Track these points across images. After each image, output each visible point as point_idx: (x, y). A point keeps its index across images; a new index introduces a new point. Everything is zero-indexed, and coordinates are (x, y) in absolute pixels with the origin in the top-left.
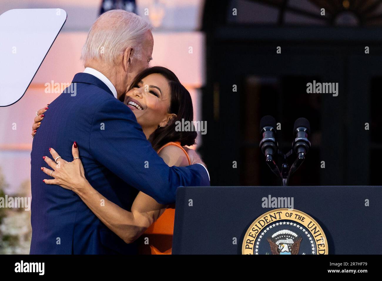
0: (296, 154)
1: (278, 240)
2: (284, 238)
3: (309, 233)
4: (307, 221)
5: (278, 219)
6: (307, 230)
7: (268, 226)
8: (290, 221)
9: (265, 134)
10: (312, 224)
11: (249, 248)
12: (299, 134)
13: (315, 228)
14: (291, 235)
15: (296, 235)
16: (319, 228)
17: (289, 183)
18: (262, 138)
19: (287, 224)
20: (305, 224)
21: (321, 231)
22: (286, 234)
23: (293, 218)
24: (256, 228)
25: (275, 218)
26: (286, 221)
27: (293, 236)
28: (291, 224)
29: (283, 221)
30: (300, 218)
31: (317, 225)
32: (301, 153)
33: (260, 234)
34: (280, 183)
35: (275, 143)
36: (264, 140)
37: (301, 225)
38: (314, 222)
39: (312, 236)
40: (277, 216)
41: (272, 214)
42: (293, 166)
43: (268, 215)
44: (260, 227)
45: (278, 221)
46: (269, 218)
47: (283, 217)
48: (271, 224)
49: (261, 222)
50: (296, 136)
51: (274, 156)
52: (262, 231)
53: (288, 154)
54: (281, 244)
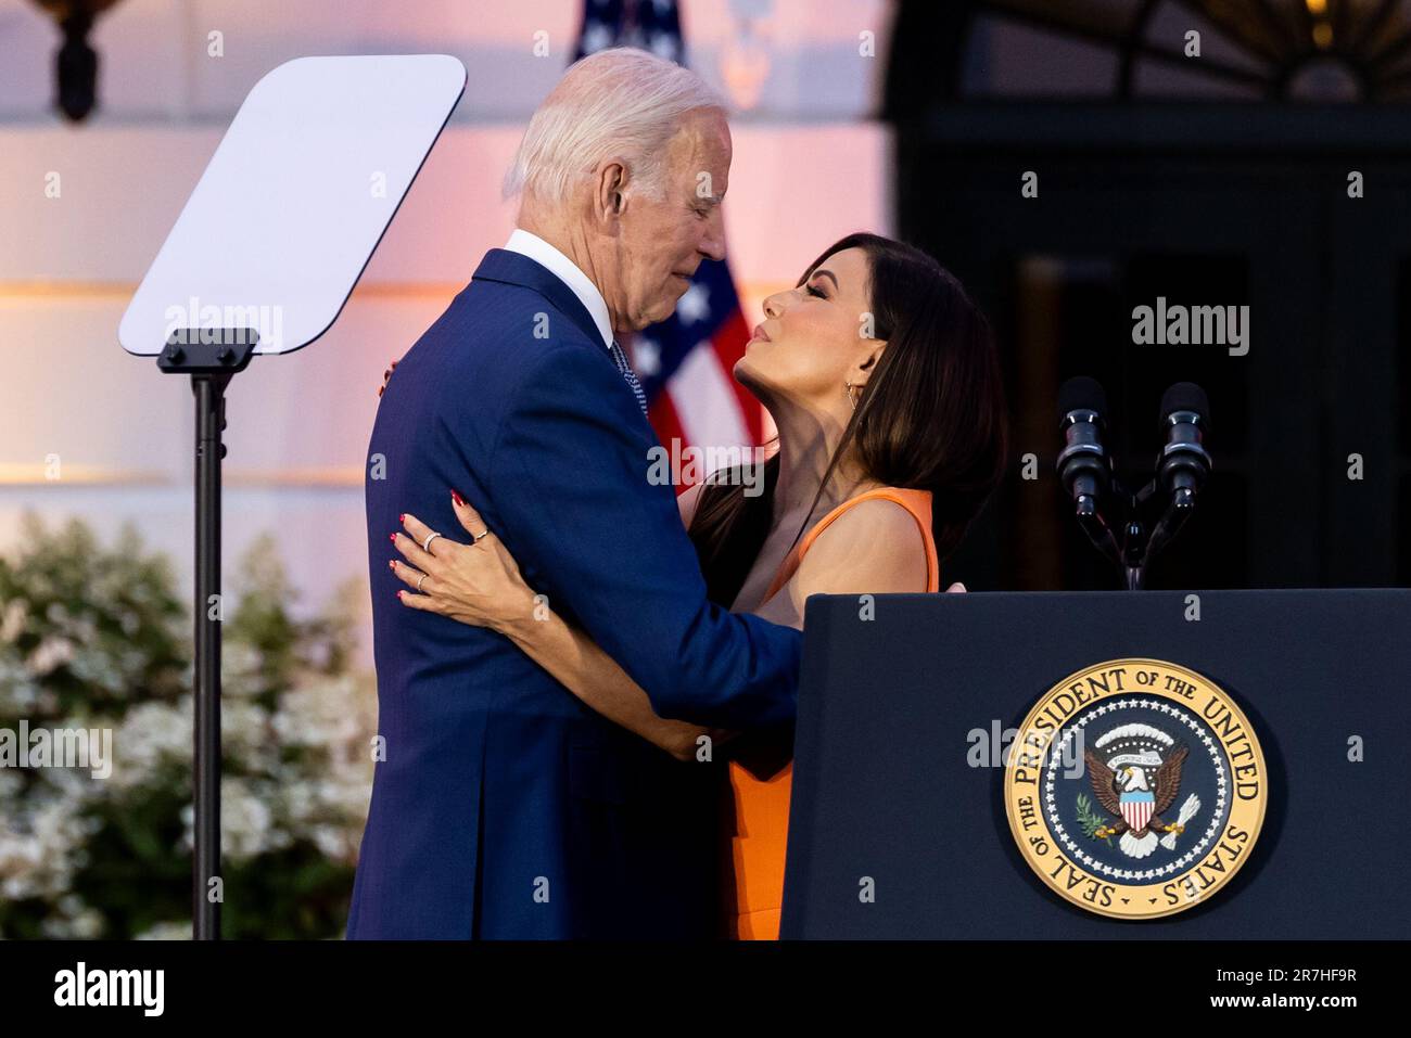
0: (1167, 493)
1: (1114, 754)
2: (1134, 750)
3: (1210, 732)
4: (1204, 696)
5: (1114, 691)
6: (1202, 723)
7: (1083, 713)
8: (1151, 697)
9: (1073, 433)
10: (1216, 707)
11: (1025, 780)
12: (1176, 434)
13: (1228, 718)
14: (1154, 741)
15: (1170, 741)
16: (1238, 718)
18: (1064, 444)
19: (1141, 708)
20: (1197, 705)
21: (1246, 728)
22: (1138, 738)
23: (1159, 688)
24: (1048, 719)
25: (1106, 688)
26: (1139, 696)
27: (1160, 744)
28: (1155, 705)
29: (1128, 696)
30: (1180, 687)
31: (1232, 708)
32: (1183, 488)
33: (1059, 737)
34: (1119, 583)
35: (1102, 459)
36: (1069, 451)
37: (1184, 709)
38: (1224, 699)
39: (1217, 741)
40: (1112, 681)
41: (1096, 676)
42: (1158, 530)
43: (1083, 680)
44: (1060, 715)
45: (1115, 698)
46: (1087, 689)
47: (1130, 685)
48: (1094, 706)
50: (1167, 440)
51: (1098, 500)
52: (1066, 728)
53: (1142, 494)
54: (1124, 767)
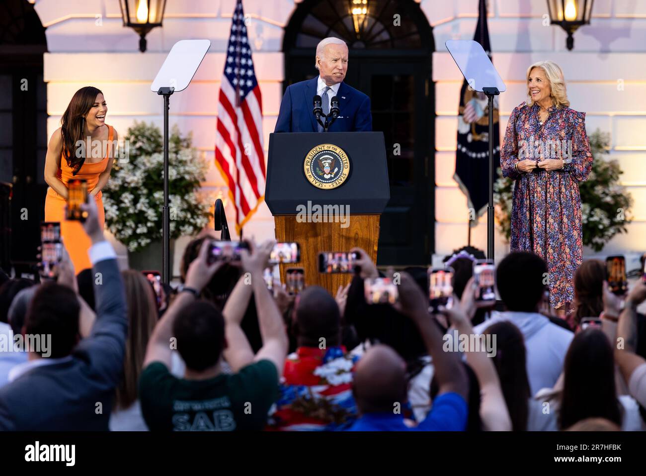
1: (323, 161)
2: (327, 160)
3: (339, 157)
4: (339, 150)
5: (323, 149)
6: (338, 155)
7: (318, 153)
8: (329, 151)
9: (316, 105)
11: (308, 165)
14: (330, 158)
15: (333, 158)
16: (344, 154)
20: (337, 152)
21: (346, 156)
22: (327, 158)
23: (331, 149)
24: (311, 154)
26: (327, 150)
29: (325, 151)
30: (334, 149)
31: (343, 152)
33: (313, 158)
36: (315, 108)
37: (335, 153)
38: (342, 151)
39: (341, 158)
40: (323, 148)
41: (320, 147)
44: (314, 154)
45: (323, 151)
46: (318, 149)
47: (326, 149)
48: (319, 152)
49: (314, 151)
52: (315, 156)
54: (325, 163)
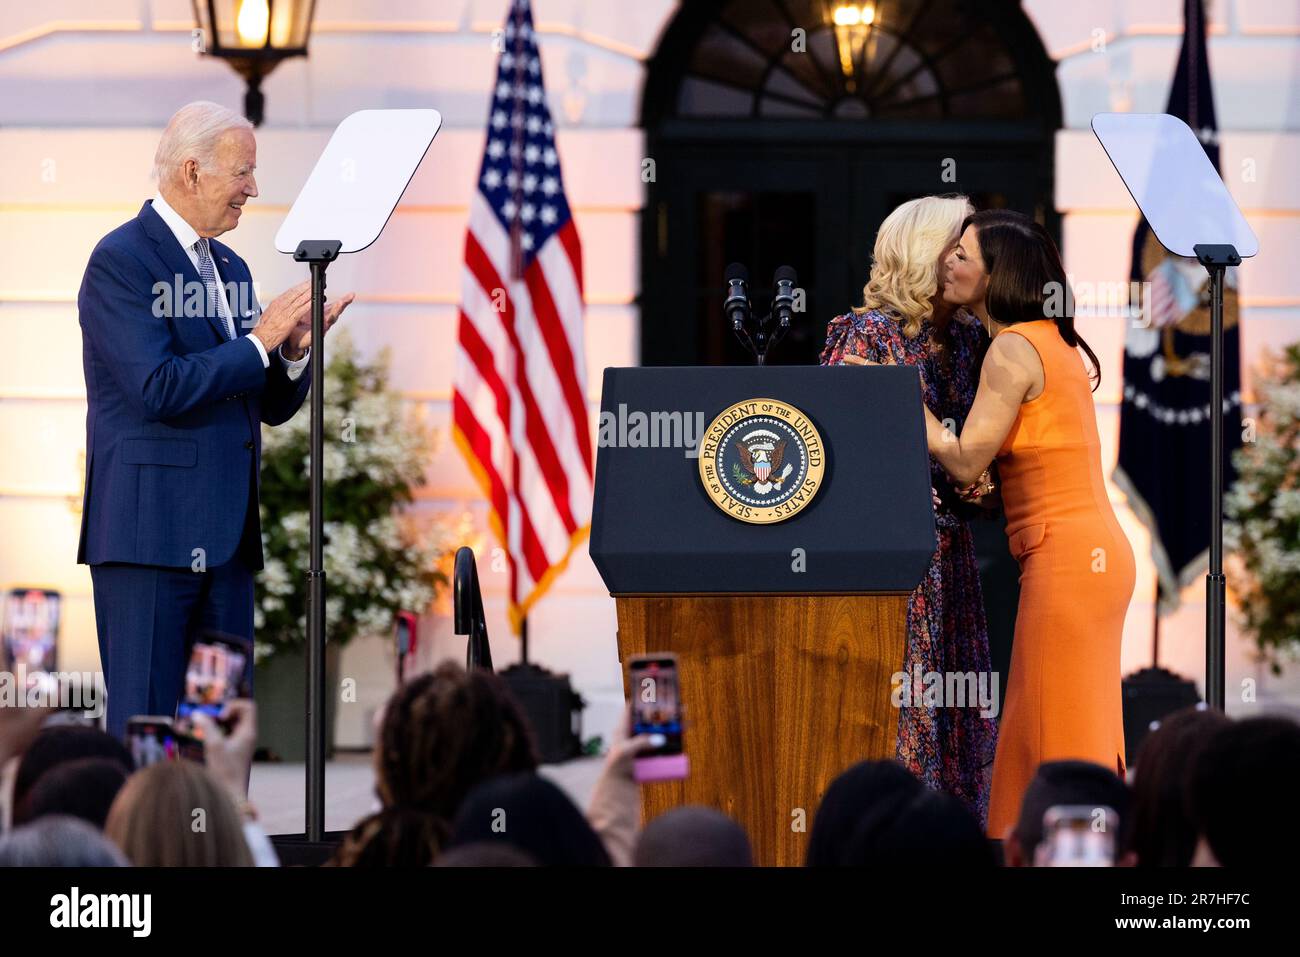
0: (777, 319)
1: (751, 444)
2: (761, 443)
3: (797, 434)
4: (795, 416)
5: (751, 414)
6: (794, 430)
7: (737, 424)
8: (769, 417)
9: (733, 290)
10: (800, 422)
11: (709, 457)
12: (781, 290)
13: (806, 427)
14: (770, 438)
15: (778, 438)
16: (811, 427)
17: (768, 362)
18: (728, 295)
19: (764, 421)
20: (791, 421)
21: (815, 432)
22: (762, 437)
23: (773, 413)
24: (720, 427)
25: (748, 413)
26: (763, 417)
27: (773, 439)
28: (771, 421)
29: (758, 417)
30: (783, 412)
31: (808, 422)
32: (784, 317)
33: (725, 436)
36: (730, 299)
37: (785, 423)
38: (804, 418)
39: (800, 438)
40: (750, 409)
41: (743, 407)
42: (773, 336)
43: (736, 409)
44: (726, 426)
45: (752, 418)
46: (738, 413)
47: (759, 411)
49: (727, 419)
50: (777, 294)
51: (745, 322)
52: (728, 432)
53: (765, 320)
54: (756, 450)
